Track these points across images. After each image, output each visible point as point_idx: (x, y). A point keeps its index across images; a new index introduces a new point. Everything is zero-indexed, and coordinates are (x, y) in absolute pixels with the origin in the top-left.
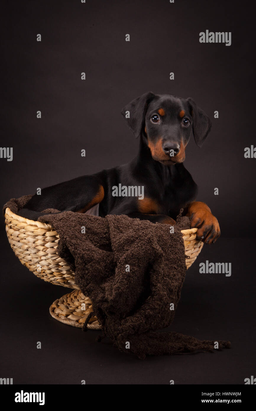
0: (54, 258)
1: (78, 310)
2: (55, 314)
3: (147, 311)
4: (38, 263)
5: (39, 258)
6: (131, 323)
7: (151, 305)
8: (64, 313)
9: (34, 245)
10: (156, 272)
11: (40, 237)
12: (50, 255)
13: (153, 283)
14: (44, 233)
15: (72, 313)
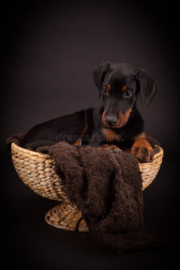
0: (52, 180)
1: (67, 218)
2: (50, 221)
3: (114, 213)
4: (39, 183)
5: (40, 180)
6: (104, 224)
7: (116, 208)
8: (57, 220)
9: (36, 170)
10: (118, 182)
11: (41, 164)
12: (48, 178)
13: (116, 190)
14: (44, 161)
15: (63, 220)
